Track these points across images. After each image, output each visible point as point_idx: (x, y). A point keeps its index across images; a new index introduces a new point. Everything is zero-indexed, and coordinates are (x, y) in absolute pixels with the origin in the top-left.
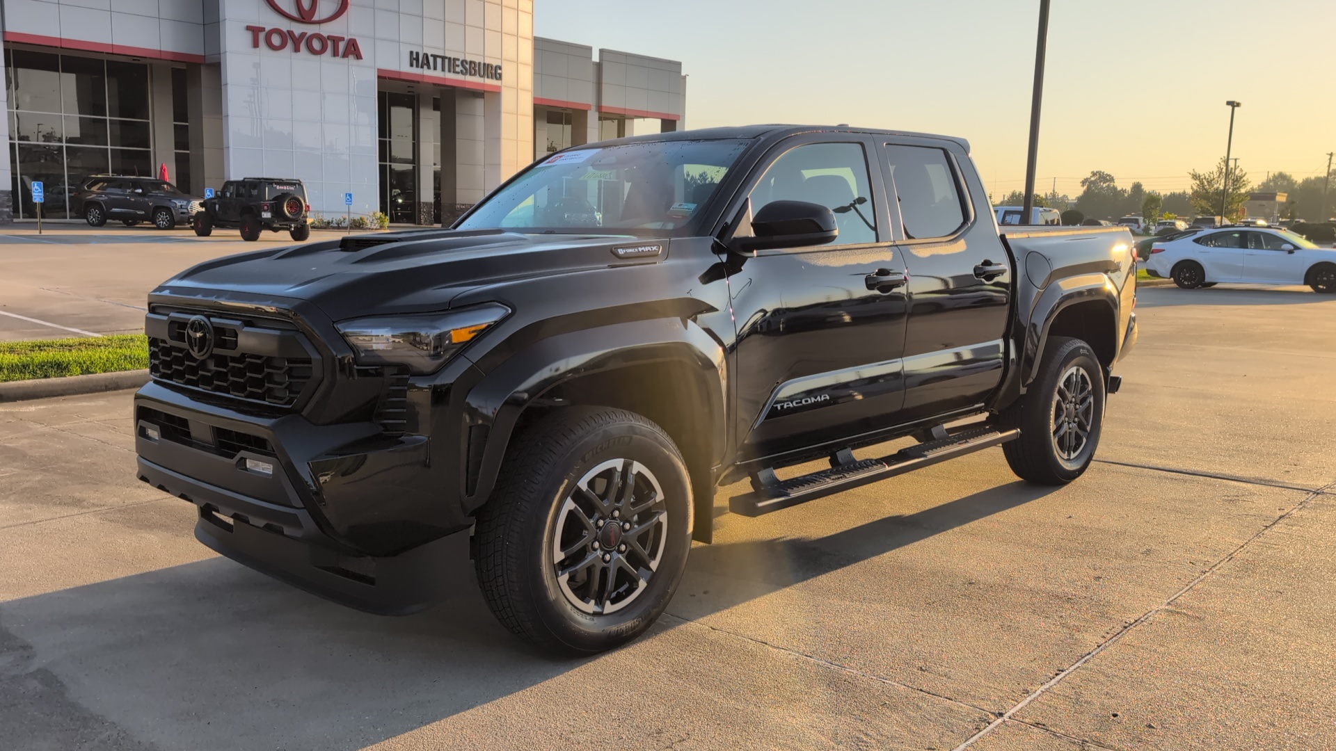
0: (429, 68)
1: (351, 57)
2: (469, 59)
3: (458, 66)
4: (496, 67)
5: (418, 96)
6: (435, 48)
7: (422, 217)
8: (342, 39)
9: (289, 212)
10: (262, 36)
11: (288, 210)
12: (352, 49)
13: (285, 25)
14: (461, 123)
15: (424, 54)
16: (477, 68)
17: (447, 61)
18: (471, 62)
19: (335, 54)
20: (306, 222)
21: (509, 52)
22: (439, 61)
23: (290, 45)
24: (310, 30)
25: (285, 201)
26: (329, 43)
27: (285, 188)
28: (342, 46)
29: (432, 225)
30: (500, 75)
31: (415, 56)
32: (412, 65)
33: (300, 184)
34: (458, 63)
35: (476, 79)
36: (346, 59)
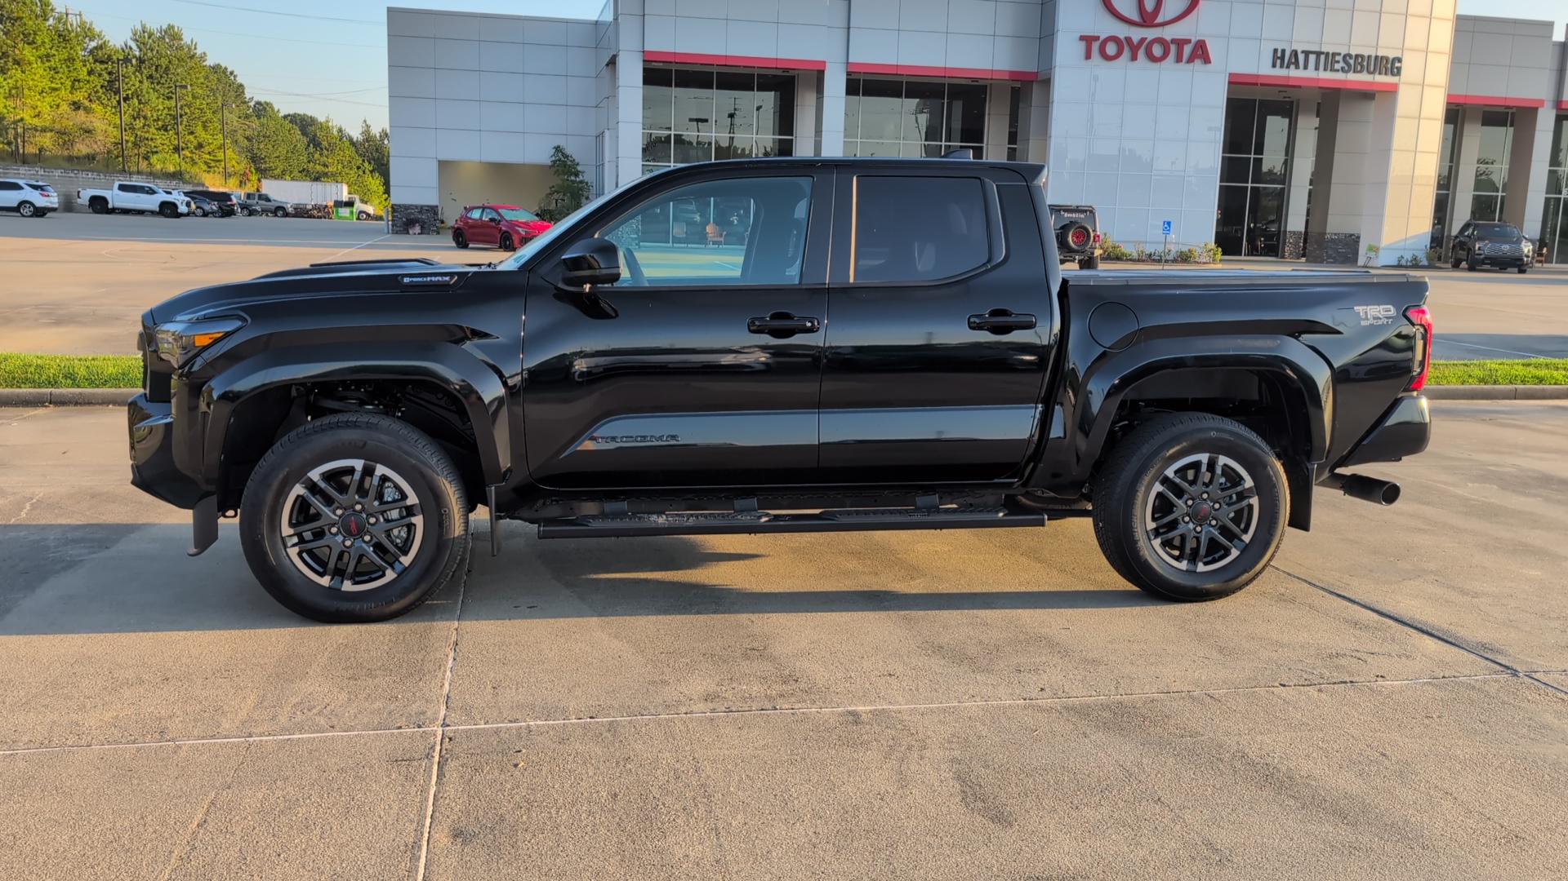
0: (1297, 67)
1: (1198, 62)
2: (1353, 52)
3: (1338, 62)
4: (1394, 59)
5: (1298, 101)
6: (1308, 42)
7: (1287, 248)
8: (1189, 41)
9: (1074, 242)
10: (1096, 46)
11: (1073, 240)
12: (1200, 52)
13: (1122, 31)
14: (1343, 132)
15: (1293, 51)
16: (1365, 64)
17: (1323, 57)
18: (1357, 56)
19: (1179, 59)
20: (1093, 254)
21: (1414, 37)
22: (1312, 58)
23: (1126, 53)
24: (1151, 34)
25: (1070, 230)
26: (1173, 48)
27: (1074, 215)
28: (1187, 50)
29: (1298, 259)
30: (1399, 69)
31: (1279, 55)
32: (1274, 66)
33: (1091, 212)
34: (1337, 58)
35: (1364, 77)
36: (1192, 64)
